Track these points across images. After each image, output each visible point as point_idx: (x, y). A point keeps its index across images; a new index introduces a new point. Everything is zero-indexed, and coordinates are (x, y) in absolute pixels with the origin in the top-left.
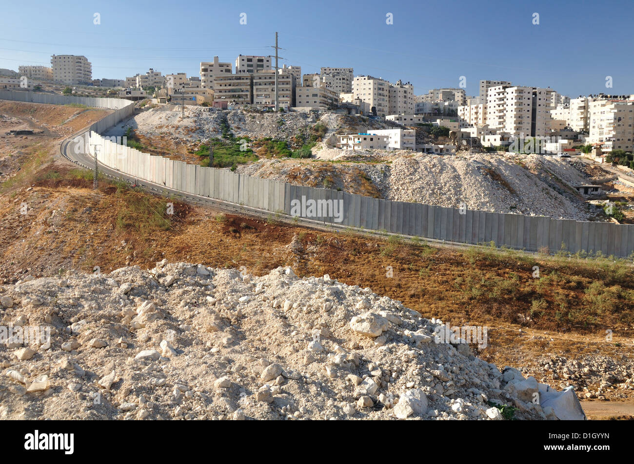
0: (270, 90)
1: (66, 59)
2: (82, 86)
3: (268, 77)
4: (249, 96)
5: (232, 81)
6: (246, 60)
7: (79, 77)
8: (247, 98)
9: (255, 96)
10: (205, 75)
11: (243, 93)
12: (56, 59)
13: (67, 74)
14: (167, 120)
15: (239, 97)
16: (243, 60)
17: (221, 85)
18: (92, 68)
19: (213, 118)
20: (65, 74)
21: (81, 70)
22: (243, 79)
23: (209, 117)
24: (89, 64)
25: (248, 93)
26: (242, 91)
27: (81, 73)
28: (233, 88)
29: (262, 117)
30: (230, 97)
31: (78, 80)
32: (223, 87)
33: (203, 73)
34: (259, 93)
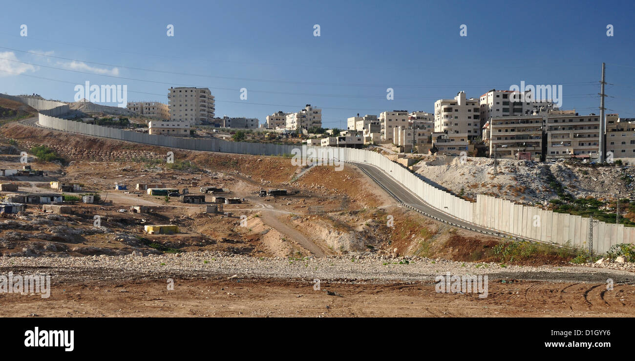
0: (571, 136)
1: (189, 93)
2: (206, 126)
3: (567, 120)
4: (541, 145)
5: (518, 125)
6: (501, 96)
7: (202, 115)
8: (539, 146)
9: (549, 145)
10: (447, 116)
11: (533, 141)
12: (175, 93)
13: (189, 112)
14: (474, 177)
15: (528, 145)
16: (498, 96)
17: (500, 131)
18: (215, 103)
19: (536, 174)
20: (186, 112)
21: (205, 106)
22: (531, 122)
23: (529, 172)
24: (212, 98)
25: (540, 141)
26: (531, 138)
27: (204, 110)
28: (519, 133)
29: (596, 172)
30: (513, 145)
31: (202, 120)
32: (502, 134)
33: (446, 113)
34: (556, 140)
